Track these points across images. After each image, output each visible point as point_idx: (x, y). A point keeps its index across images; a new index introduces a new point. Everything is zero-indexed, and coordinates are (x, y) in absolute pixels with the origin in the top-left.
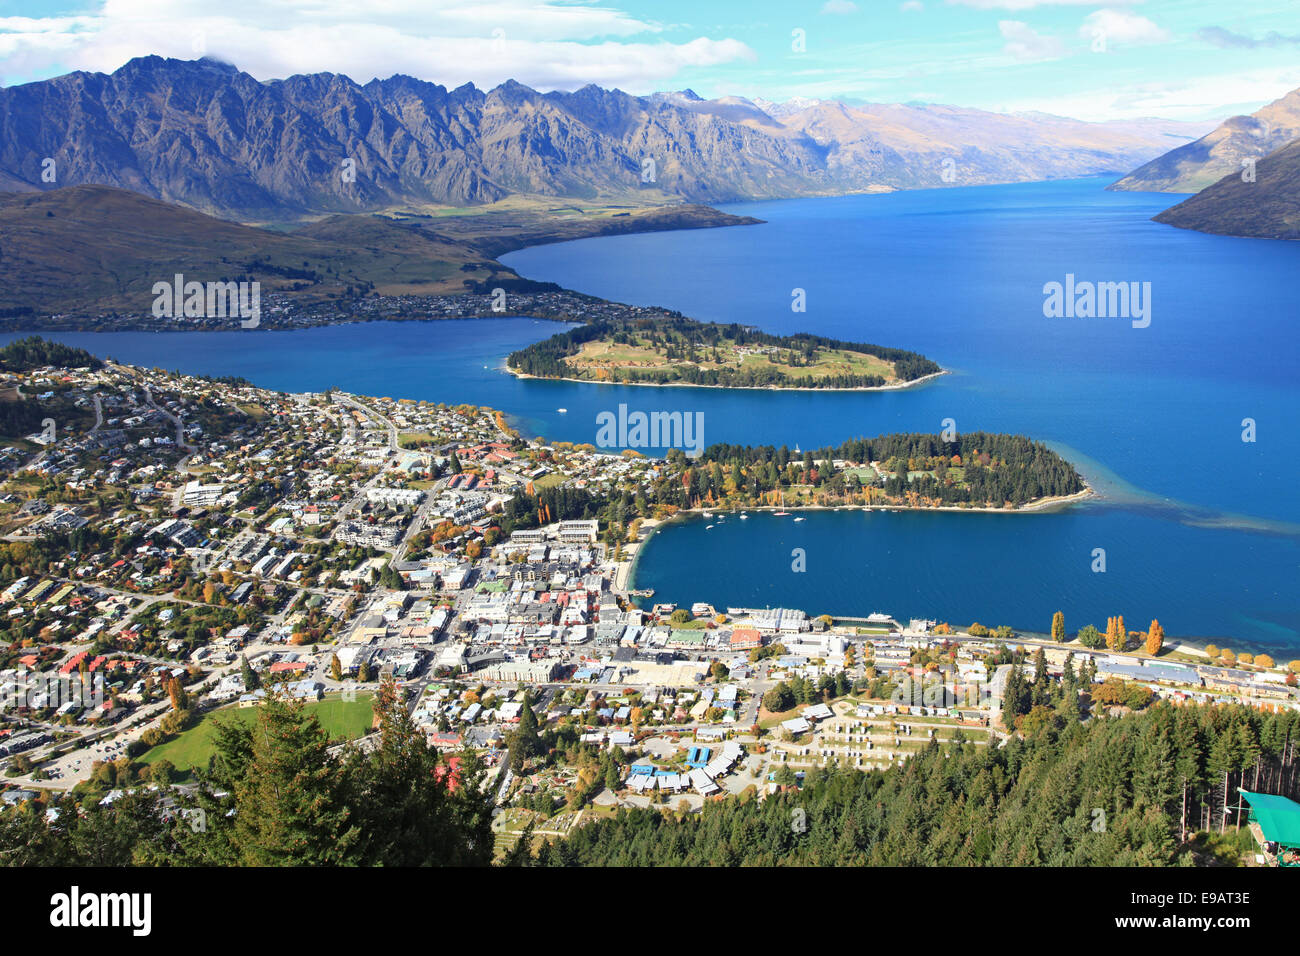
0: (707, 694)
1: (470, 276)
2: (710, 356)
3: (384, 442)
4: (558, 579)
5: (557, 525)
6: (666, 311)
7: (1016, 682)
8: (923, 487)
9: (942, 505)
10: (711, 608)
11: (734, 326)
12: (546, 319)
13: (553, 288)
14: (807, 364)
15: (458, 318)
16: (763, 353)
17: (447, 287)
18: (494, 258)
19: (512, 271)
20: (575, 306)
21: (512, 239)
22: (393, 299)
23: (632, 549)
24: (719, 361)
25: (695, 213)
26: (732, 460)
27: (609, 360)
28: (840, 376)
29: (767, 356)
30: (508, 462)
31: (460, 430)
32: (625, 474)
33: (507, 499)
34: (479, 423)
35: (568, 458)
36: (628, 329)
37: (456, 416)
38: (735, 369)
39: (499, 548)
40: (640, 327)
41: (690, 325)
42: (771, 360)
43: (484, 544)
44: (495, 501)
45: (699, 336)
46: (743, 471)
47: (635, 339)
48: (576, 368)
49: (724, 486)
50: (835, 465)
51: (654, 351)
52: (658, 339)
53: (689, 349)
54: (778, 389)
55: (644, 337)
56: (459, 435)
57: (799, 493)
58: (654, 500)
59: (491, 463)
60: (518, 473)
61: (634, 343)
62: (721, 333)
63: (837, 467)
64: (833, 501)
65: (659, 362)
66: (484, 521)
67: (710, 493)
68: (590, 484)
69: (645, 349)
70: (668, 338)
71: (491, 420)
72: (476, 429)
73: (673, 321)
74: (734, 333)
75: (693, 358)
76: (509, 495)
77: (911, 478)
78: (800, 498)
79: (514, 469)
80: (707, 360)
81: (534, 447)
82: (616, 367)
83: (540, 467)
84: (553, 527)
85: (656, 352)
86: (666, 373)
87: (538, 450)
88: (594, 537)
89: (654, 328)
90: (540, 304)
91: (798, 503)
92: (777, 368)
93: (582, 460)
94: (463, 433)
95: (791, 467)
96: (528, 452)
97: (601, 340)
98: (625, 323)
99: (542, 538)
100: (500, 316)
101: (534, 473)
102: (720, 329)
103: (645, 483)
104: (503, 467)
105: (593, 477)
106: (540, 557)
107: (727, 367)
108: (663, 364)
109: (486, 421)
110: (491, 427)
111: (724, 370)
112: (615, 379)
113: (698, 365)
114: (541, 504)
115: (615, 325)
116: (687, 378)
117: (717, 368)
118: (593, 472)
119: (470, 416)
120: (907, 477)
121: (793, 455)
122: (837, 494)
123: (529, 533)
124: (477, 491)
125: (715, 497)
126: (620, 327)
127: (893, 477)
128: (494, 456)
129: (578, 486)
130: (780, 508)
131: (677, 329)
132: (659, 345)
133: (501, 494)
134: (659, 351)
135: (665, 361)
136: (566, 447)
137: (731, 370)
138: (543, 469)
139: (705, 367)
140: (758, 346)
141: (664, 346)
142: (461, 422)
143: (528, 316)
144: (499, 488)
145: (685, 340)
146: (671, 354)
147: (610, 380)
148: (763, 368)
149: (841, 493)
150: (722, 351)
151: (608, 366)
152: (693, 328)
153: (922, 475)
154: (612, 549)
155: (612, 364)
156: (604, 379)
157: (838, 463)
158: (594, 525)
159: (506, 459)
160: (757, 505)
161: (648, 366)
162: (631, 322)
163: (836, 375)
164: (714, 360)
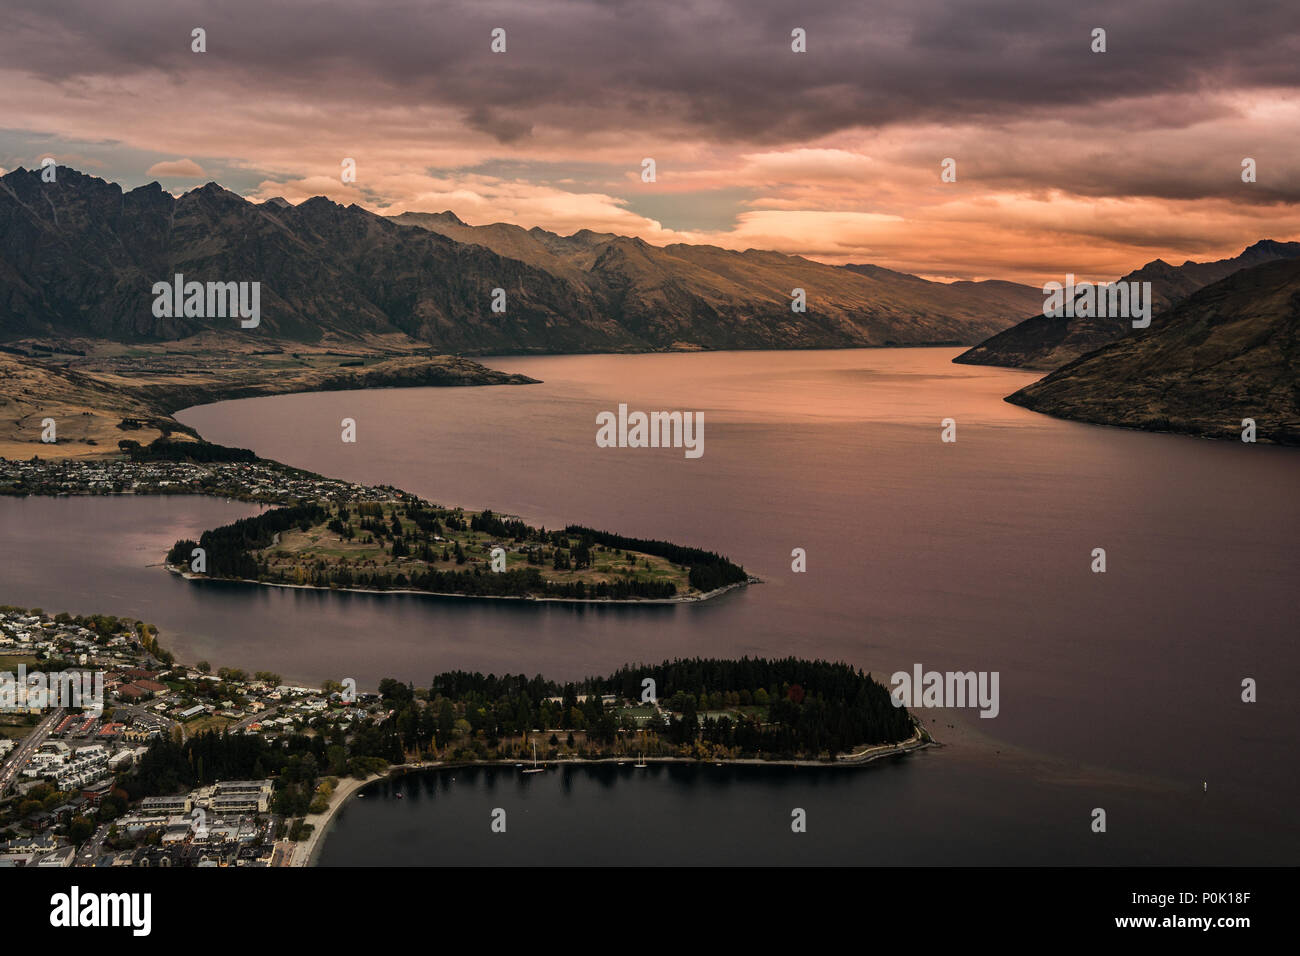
1: (130, 436)
2: (451, 554)
5: (213, 789)
6: (400, 492)
8: (718, 733)
9: (739, 758)
11: (487, 514)
12: (233, 497)
13: (247, 456)
14: (578, 568)
15: (106, 492)
16: (521, 551)
17: (95, 450)
18: (169, 413)
19: (191, 431)
20: (276, 482)
21: (197, 389)
22: (15, 465)
23: (319, 822)
24: (461, 560)
25: (450, 367)
26: (468, 694)
27: (313, 556)
28: (620, 582)
29: (526, 555)
30: (150, 697)
31: (86, 650)
32: (318, 714)
33: (142, 750)
34: (115, 641)
35: (239, 691)
36: (344, 515)
37: (84, 631)
38: (482, 572)
39: (121, 823)
40: (361, 511)
41: (429, 511)
42: (531, 561)
43: (98, 818)
44: (124, 753)
45: (439, 526)
46: (482, 710)
47: (351, 528)
48: (266, 566)
49: (454, 731)
50: (605, 702)
51: (375, 546)
52: (383, 529)
53: (424, 543)
54: (538, 599)
55: (364, 526)
56: (83, 658)
57: (554, 741)
58: (355, 750)
59: (124, 699)
60: (163, 713)
61: (349, 534)
62: (469, 523)
63: (608, 704)
64: (599, 752)
65: (381, 560)
66: (103, 783)
67: (434, 741)
68: (266, 729)
69: (364, 542)
70: (397, 528)
71: (134, 635)
72: (110, 649)
73: (406, 506)
74: (486, 523)
75: (428, 556)
76: (145, 744)
77: (701, 720)
78: (556, 747)
79: (157, 707)
80: (446, 558)
81: (192, 676)
82: (322, 566)
83: (197, 704)
84: (206, 792)
85: (379, 546)
86: (390, 575)
87: (198, 680)
88: (263, 806)
89: (379, 514)
90: (226, 478)
91: (552, 755)
92: (538, 571)
93: (260, 695)
94: (89, 655)
95: (547, 703)
96: (183, 682)
97: (305, 529)
98: (341, 506)
99: (187, 808)
100: (168, 492)
101: (186, 713)
102: (468, 518)
103: (344, 727)
104: (142, 704)
105: (272, 718)
106: (181, 837)
107: (471, 569)
108: (386, 564)
109: (127, 638)
110: (134, 646)
111: (467, 572)
112: (320, 582)
113: (434, 565)
114: (191, 757)
115: (328, 509)
116: (418, 582)
117: (459, 569)
118: (273, 711)
119: (104, 630)
120: (697, 719)
121: (551, 689)
122: (604, 742)
123: (169, 800)
124: (97, 739)
125: (440, 747)
126: (334, 511)
127: (679, 717)
128: (131, 689)
129: (248, 732)
130: (529, 762)
131: (410, 516)
132: (384, 537)
133: (134, 743)
134: (382, 545)
135: (389, 558)
136: (239, 677)
137: (477, 573)
138: (201, 707)
139: (443, 568)
140: (516, 541)
141: (390, 539)
142: (90, 638)
143: (209, 493)
144: (132, 734)
145: (419, 531)
146: (399, 550)
147: (312, 583)
148: (520, 571)
149: (610, 741)
150: (467, 548)
151: (312, 564)
152: (433, 515)
153: (716, 717)
154: (289, 822)
155: (318, 561)
156: (305, 582)
157: (609, 699)
158: (267, 788)
159: (147, 692)
160: (498, 758)
161: (366, 564)
162: (350, 505)
163: (615, 583)
164: (455, 560)
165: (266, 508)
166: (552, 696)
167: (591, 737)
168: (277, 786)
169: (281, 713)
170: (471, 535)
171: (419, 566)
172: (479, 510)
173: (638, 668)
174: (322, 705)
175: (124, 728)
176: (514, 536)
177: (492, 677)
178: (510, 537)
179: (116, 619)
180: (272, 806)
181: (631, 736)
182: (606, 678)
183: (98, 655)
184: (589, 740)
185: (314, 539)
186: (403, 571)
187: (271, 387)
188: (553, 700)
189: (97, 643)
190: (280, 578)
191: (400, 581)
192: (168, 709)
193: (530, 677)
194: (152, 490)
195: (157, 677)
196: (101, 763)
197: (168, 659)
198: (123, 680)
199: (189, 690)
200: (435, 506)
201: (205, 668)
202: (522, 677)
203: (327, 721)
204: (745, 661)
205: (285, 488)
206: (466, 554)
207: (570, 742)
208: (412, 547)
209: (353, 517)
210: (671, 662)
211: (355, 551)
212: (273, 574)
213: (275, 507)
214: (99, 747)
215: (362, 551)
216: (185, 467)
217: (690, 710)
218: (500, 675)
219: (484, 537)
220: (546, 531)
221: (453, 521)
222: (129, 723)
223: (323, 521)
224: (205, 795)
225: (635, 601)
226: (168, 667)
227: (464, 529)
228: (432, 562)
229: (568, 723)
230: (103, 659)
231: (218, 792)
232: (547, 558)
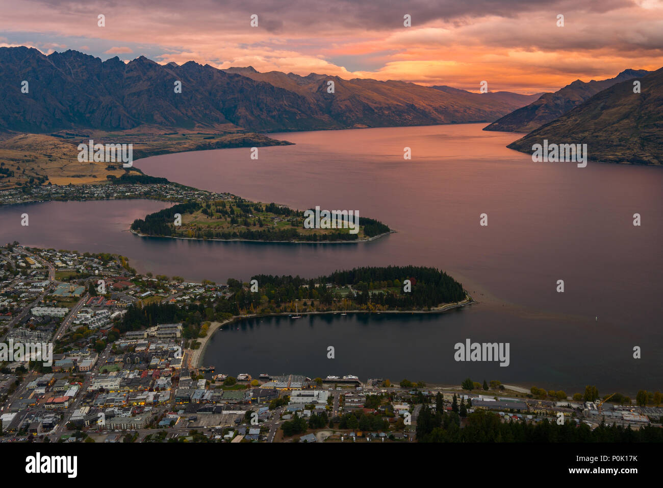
0: (243, 430)
1: (112, 173)
2: (257, 222)
3: (47, 276)
4: (154, 361)
5: (156, 328)
6: (233, 195)
7: (425, 413)
8: (378, 299)
9: (388, 310)
10: (250, 377)
11: (273, 205)
12: (159, 199)
13: (164, 181)
15: (102, 198)
16: (288, 221)
17: (96, 180)
19: (138, 170)
20: (177, 194)
21: (140, 151)
22: (61, 187)
23: (203, 341)
24: (261, 225)
25: (253, 138)
26: (267, 285)
27: (195, 225)
28: (333, 234)
29: (290, 223)
30: (126, 288)
31: (98, 269)
32: (201, 294)
33: (124, 311)
34: (110, 264)
35: (166, 285)
36: (208, 206)
37: (96, 260)
38: (271, 231)
39: (117, 343)
40: (216, 204)
41: (247, 203)
42: (293, 225)
43: (107, 341)
44: (117, 313)
45: (250, 210)
46: (273, 291)
47: (212, 212)
48: (175, 230)
49: (261, 301)
50: (327, 287)
51: (223, 220)
52: (226, 213)
53: (244, 218)
54: (296, 242)
55: (218, 211)
56: (97, 272)
57: (305, 304)
58: (218, 310)
59: (116, 289)
60: (133, 295)
61: (212, 215)
62: (264, 209)
63: (328, 288)
64: (325, 309)
65: (225, 226)
66: (108, 326)
67: (252, 306)
68: (178, 301)
69: (218, 218)
70: (232, 212)
71: (118, 262)
72: (108, 268)
73: (236, 202)
74: (272, 208)
75: (246, 224)
76: (126, 309)
77: (370, 294)
78: (306, 307)
79: (130, 293)
80: (255, 225)
81: (144, 279)
82: (200, 229)
83: (148, 291)
84: (153, 329)
85: (224, 220)
86: (230, 233)
87: (148, 281)
88: (179, 335)
89: (224, 206)
90: (155, 191)
91: (305, 310)
92: (296, 229)
93: (175, 287)
94: (99, 271)
95: (302, 288)
96: (141, 282)
97: (191, 213)
98: (207, 202)
99: (145, 336)
100: (130, 198)
101: (143, 295)
102: (264, 206)
103: (212, 300)
104: (123, 291)
105: (181, 296)
106: (144, 348)
107: (266, 229)
108: (228, 228)
109: (115, 263)
110: (119, 266)
111: (264, 231)
112: (199, 236)
113: (249, 228)
114: (146, 314)
115: (201, 204)
116: (243, 235)
117: (260, 229)
118: (181, 293)
119: (105, 260)
120: (368, 294)
121: (303, 281)
122: (327, 304)
123: (137, 333)
124: (105, 307)
125: (255, 308)
126: (204, 205)
127: (361, 293)
128: (119, 285)
129: (170, 303)
130: (294, 313)
131: (238, 206)
132: (227, 216)
133: (121, 309)
134: (226, 219)
135: (230, 225)
136: (165, 279)
137: (269, 231)
138: (149, 292)
139: (253, 229)
140: (286, 216)
141: (229, 216)
142: (99, 263)
143: (147, 198)
144: (120, 305)
145: (242, 213)
146: (233, 221)
147: (195, 237)
148: (288, 230)
149: (330, 304)
150: (264, 220)
151: (195, 228)
152: (248, 206)
153: (377, 292)
154: (190, 341)
155: (198, 227)
156: (192, 236)
157: (329, 286)
158: (180, 327)
159: (125, 286)
160: (281, 312)
161: (219, 228)
162: (211, 202)
163: (330, 234)
164: (259, 225)
165: (174, 204)
166: (304, 285)
167: (321, 302)
168: (184, 326)
169: (185, 294)
170: (266, 214)
171: (243, 228)
172: (269, 203)
173: (342, 271)
174: (202, 291)
175: (116, 302)
176: (284, 214)
177: (277, 277)
178: (283, 214)
179: (110, 254)
180: (182, 335)
181: (339, 301)
182: (327, 277)
183: (103, 270)
184: (320, 303)
185: (196, 218)
186: (236, 231)
187: (173, 150)
188: (304, 286)
189: (103, 265)
190: (182, 235)
191: (235, 235)
192: (135, 293)
193: (294, 276)
194: (122, 197)
195: (129, 280)
196: (107, 317)
197: (133, 272)
198: (114, 281)
199: (143, 285)
200: (249, 202)
201: (150, 275)
202: (290, 276)
203: (205, 297)
204: (389, 268)
205: (182, 195)
206: (263, 223)
207: (312, 305)
208: (239, 220)
209: (213, 207)
210: (357, 269)
211: (214, 222)
212: (178, 233)
213: (177, 204)
214: (106, 311)
215: (217, 222)
216: (137, 186)
217: (365, 290)
218: (280, 276)
219: (271, 215)
220: (299, 211)
221: (258, 208)
222: (118, 300)
223: (200, 209)
224: (153, 330)
225: (340, 242)
226: (134, 275)
227: (262, 211)
228: (249, 226)
229: (311, 296)
230: (105, 272)
231: (158, 329)
232: (300, 223)
